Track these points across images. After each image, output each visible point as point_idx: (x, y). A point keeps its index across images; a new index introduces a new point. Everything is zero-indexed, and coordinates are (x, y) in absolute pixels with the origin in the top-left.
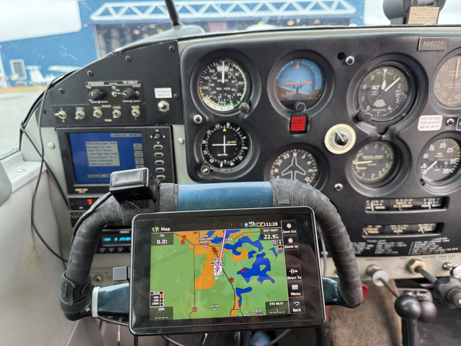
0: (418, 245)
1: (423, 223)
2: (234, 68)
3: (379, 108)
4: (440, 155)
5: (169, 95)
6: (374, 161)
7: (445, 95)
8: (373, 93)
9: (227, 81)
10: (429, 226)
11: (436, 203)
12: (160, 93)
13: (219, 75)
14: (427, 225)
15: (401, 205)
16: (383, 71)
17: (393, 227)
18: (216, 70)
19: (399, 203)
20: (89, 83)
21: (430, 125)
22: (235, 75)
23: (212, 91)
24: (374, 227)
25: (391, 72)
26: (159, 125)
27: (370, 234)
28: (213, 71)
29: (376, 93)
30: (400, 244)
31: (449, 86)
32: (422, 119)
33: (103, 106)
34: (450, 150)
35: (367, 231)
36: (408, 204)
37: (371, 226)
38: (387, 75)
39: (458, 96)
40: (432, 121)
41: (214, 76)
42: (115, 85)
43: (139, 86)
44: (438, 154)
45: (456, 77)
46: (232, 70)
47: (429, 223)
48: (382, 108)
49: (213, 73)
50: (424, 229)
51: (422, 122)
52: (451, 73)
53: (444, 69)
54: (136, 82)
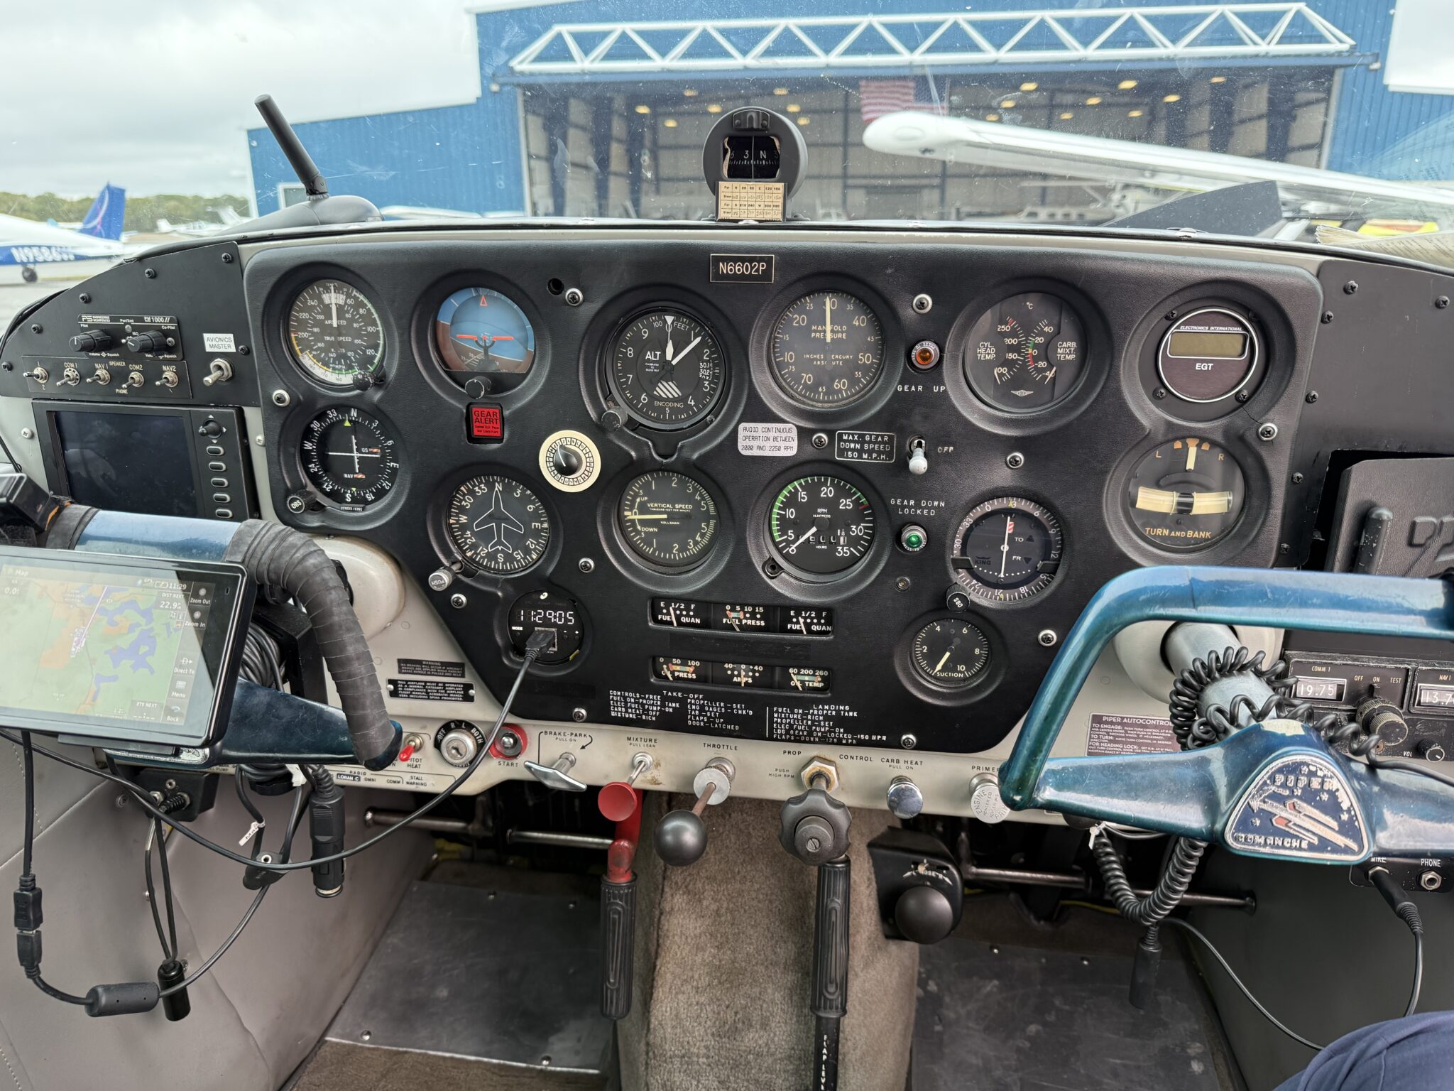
0: (781, 717)
1: (799, 667)
2: (356, 298)
3: (668, 399)
4: (822, 513)
5: (229, 346)
6: (671, 516)
7: (809, 378)
8: (649, 367)
9: (343, 322)
10: (814, 675)
11: (819, 623)
12: (214, 343)
13: (327, 310)
14: (811, 672)
15: (740, 620)
16: (665, 322)
17: (729, 669)
18: (321, 301)
19: (734, 615)
20: (84, 317)
21: (767, 444)
22: (358, 313)
23: (317, 341)
24: (684, 664)
25: (683, 322)
26: (216, 406)
27: (678, 679)
28: (315, 303)
29: (655, 367)
30: (739, 709)
31: (817, 360)
32: (745, 429)
33: (112, 363)
34: (846, 504)
35: (673, 673)
36: (753, 617)
37: (679, 661)
38: (674, 329)
39: (839, 382)
40: (771, 435)
41: (319, 313)
42: (129, 324)
43: (172, 327)
44: (820, 510)
45: (828, 340)
46: (350, 301)
47: (814, 669)
48: (674, 400)
49: (314, 307)
50: (803, 682)
51: (746, 438)
52: (816, 331)
53: (798, 322)
54: (168, 319)
